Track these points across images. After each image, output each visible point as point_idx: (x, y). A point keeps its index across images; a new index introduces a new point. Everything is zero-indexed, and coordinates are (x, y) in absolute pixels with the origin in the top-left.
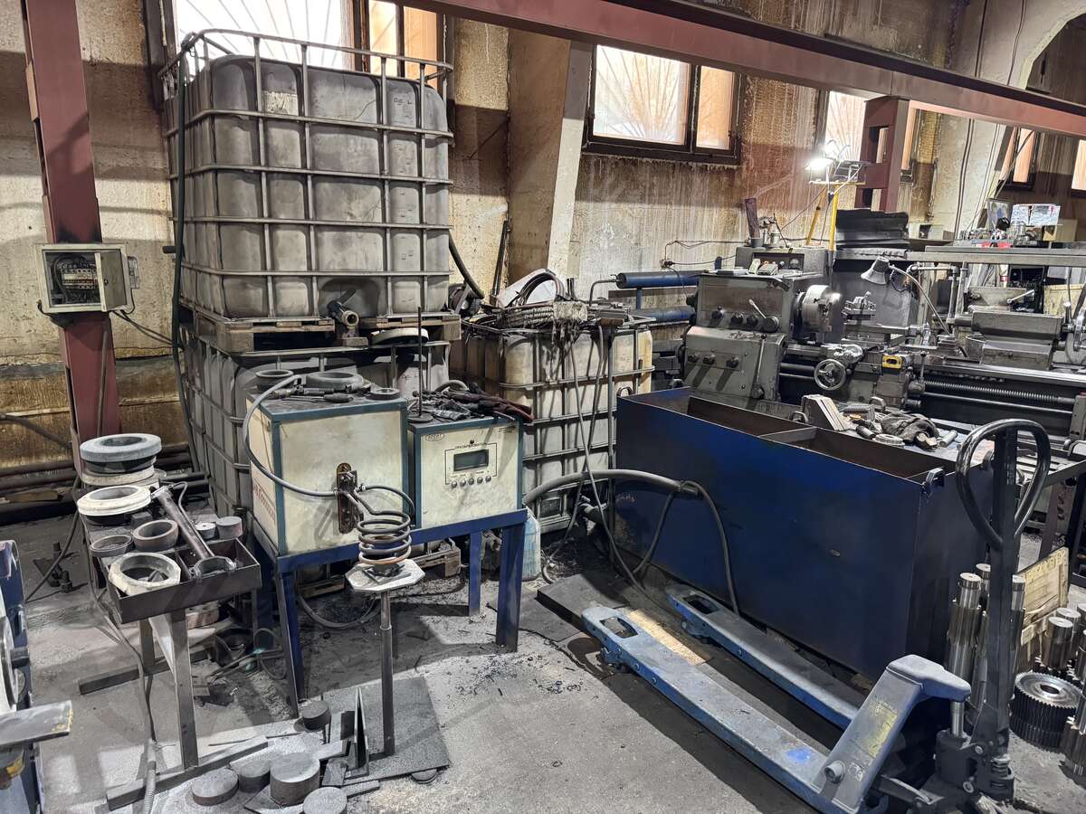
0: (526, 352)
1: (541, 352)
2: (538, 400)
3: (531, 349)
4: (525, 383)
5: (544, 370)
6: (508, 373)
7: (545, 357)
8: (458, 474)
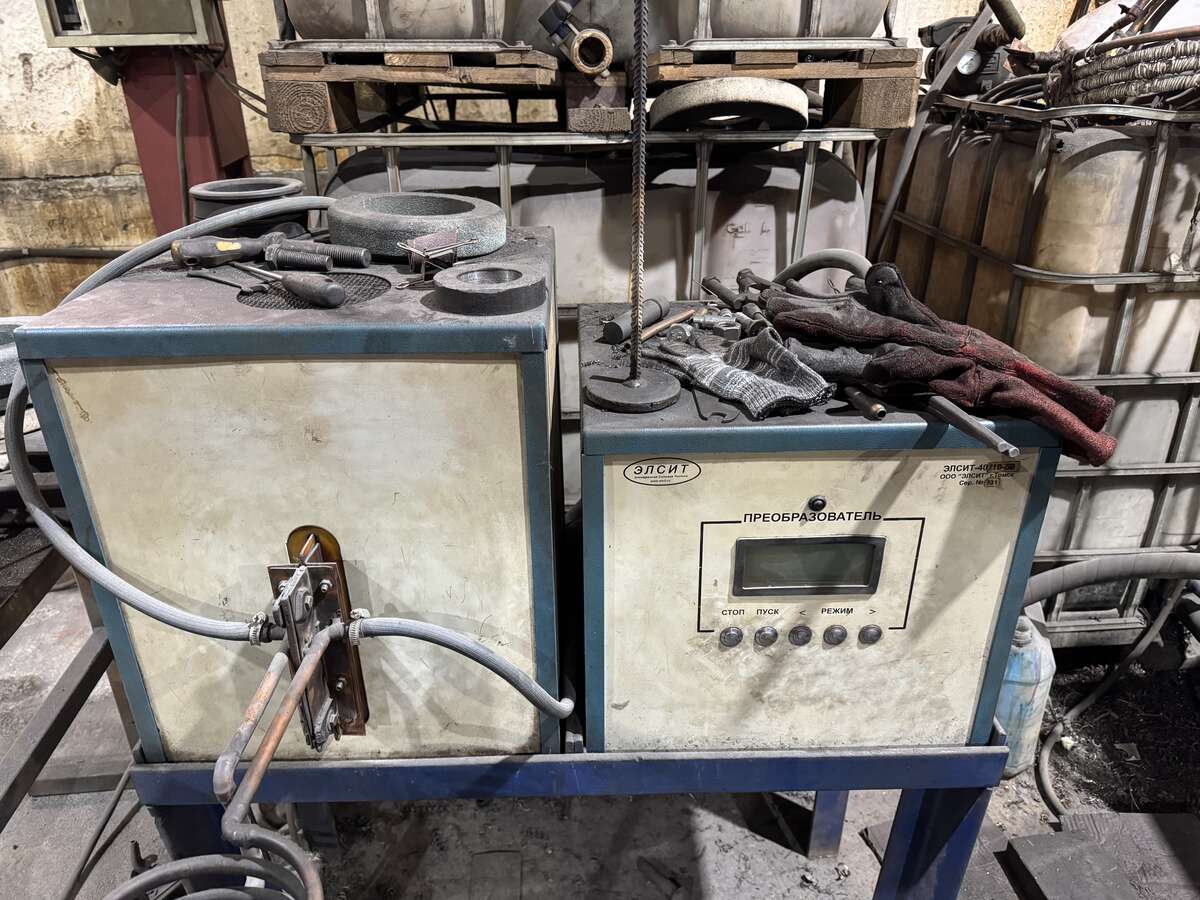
0: (1118, 178)
1: (1168, 183)
2: (1125, 323)
3: (1137, 171)
4: (1093, 270)
5: (1166, 237)
6: (1046, 240)
7: (1177, 199)
8: (751, 606)
